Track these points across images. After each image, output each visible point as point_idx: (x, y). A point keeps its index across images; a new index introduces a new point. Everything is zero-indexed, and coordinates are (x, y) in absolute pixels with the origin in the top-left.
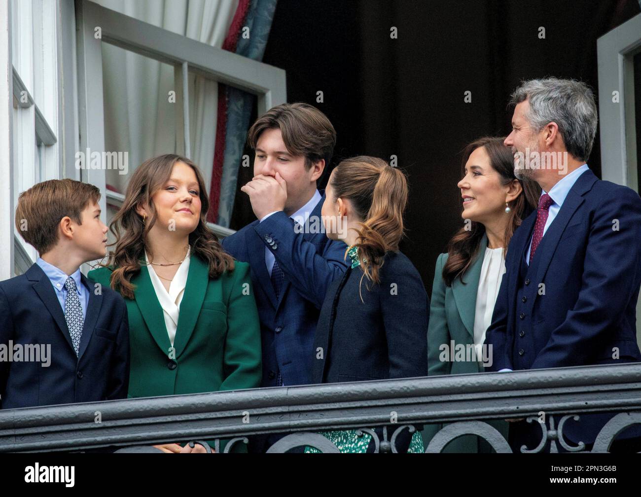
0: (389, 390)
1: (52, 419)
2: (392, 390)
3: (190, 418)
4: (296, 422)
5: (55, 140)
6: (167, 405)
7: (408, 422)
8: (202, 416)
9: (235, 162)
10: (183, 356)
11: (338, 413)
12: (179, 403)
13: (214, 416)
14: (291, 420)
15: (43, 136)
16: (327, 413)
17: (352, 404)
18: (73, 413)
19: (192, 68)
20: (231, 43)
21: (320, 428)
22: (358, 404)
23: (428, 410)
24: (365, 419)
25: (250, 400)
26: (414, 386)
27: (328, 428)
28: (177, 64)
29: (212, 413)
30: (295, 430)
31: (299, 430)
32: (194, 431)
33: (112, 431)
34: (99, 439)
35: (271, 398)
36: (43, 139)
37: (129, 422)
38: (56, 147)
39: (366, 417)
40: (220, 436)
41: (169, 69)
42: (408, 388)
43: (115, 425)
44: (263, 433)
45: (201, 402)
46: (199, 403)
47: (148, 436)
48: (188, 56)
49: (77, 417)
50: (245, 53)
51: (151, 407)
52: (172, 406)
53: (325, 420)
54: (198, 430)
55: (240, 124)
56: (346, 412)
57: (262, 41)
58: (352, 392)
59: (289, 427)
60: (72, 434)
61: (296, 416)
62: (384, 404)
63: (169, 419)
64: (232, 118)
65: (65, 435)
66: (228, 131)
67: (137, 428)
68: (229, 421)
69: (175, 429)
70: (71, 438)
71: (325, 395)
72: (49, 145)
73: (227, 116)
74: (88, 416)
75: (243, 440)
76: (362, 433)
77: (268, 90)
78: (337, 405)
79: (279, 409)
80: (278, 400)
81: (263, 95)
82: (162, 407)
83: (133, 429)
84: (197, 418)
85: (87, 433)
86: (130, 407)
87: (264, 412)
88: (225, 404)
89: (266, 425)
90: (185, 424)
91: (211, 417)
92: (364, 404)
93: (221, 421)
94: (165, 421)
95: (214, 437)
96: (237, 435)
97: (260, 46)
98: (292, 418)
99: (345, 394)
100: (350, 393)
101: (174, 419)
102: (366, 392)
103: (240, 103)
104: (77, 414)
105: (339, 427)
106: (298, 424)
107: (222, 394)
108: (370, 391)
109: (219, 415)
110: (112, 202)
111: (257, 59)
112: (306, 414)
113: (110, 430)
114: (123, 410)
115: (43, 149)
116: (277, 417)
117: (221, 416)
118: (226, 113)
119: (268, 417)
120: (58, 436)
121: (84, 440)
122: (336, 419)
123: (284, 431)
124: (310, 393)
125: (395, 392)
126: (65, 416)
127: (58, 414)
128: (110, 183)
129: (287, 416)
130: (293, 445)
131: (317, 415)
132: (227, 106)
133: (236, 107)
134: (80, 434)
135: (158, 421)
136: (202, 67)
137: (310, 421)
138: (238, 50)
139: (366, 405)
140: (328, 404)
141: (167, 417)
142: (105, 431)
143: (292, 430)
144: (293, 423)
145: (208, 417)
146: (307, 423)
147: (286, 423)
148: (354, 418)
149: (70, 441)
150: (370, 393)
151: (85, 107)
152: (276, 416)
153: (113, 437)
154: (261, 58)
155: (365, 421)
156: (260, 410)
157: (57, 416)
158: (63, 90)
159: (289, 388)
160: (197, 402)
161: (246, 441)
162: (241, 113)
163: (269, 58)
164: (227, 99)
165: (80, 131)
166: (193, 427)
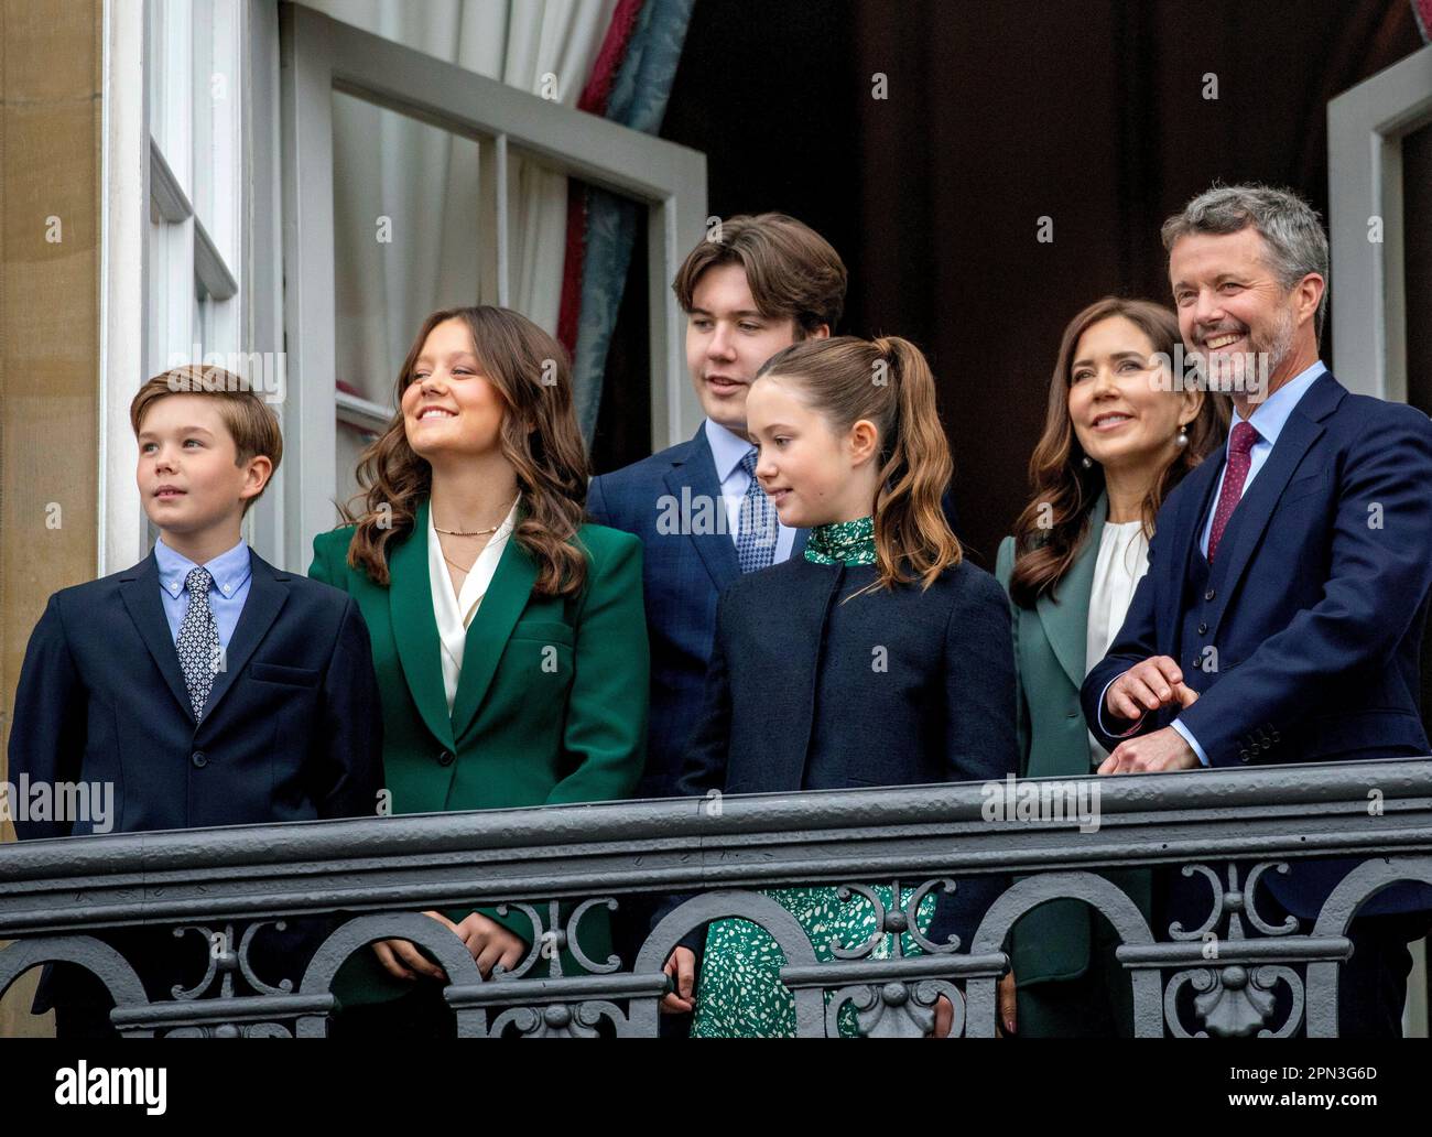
0: (905, 806)
1: (219, 855)
2: (912, 808)
3: (501, 858)
4: (716, 870)
5: (234, 289)
6: (454, 830)
7: (943, 873)
8: (525, 853)
9: (600, 340)
10: (468, 738)
11: (800, 851)
12: (479, 827)
13: (550, 855)
14: (706, 866)
15: (210, 279)
16: (778, 852)
17: (830, 835)
18: (262, 843)
19: (517, 147)
20: (596, 98)
21: (764, 882)
22: (842, 834)
23: (983, 849)
24: (856, 866)
25: (623, 823)
26: (955, 800)
27: (780, 881)
28: (486, 139)
29: (546, 849)
30: (713, 885)
31: (721, 884)
32: (507, 883)
33: (342, 880)
34: (314, 896)
35: (665, 820)
36: (210, 287)
37: (377, 863)
38: (236, 302)
39: (858, 862)
40: (560, 895)
41: (469, 148)
42: (944, 804)
43: (347, 869)
44: (649, 889)
45: (523, 825)
46: (519, 827)
47: (414, 892)
48: (508, 123)
49: (269, 851)
50: (624, 117)
51: (421, 834)
52: (464, 833)
53: (775, 866)
54: (517, 882)
55: (612, 262)
56: (818, 850)
57: (660, 94)
58: (830, 811)
59: (701, 878)
60: (259, 885)
61: (716, 857)
62: (895, 834)
63: (458, 858)
64: (596, 250)
65: (244, 887)
66: (587, 276)
67: (393, 875)
68: (578, 865)
69: (470, 879)
70: (256, 893)
71: (775, 815)
72: (222, 299)
73: (584, 246)
74: (291, 849)
75: (606, 904)
76: (848, 893)
77: (669, 194)
78: (800, 837)
79: (682, 843)
80: (679, 825)
81: (660, 203)
82: (443, 834)
83: (384, 877)
84: (515, 857)
85: (290, 883)
86: (378, 834)
87: (651, 848)
88: (569, 831)
89: (655, 874)
90: (490, 869)
91: (542, 855)
92: (854, 834)
93: (564, 865)
94: (448, 861)
95: (547, 896)
96: (594, 892)
97: (655, 104)
98: (708, 861)
99: (816, 814)
100: (825, 812)
101: (469, 860)
102: (859, 810)
103: (612, 220)
104: (270, 845)
105: (802, 880)
106: (719, 873)
107: (565, 811)
108: (867, 808)
109: (558, 851)
110: (349, 418)
111: (646, 131)
112: (736, 852)
113: (336, 879)
114: (363, 838)
115: (209, 306)
116: (678, 858)
117: (562, 854)
118: (584, 239)
119: (658, 858)
120: (232, 888)
121: (285, 897)
122: (797, 865)
123: (690, 886)
124: (745, 811)
125: (918, 810)
126: (247, 849)
127: (230, 844)
128: (344, 379)
129: (698, 857)
130: (710, 915)
131: (758, 856)
132: (586, 225)
133: (605, 227)
134: (275, 886)
135: (434, 862)
136: (537, 145)
137: (744, 868)
138: (610, 112)
139: (859, 836)
140: (781, 834)
141: (453, 855)
142: (326, 881)
143: (707, 885)
144: (708, 871)
145: (536, 856)
146: (738, 872)
147: (694, 871)
148: (834, 863)
149: (256, 899)
150: (866, 813)
151: (296, 223)
152: (676, 856)
153: (343, 893)
154: (656, 129)
155: (855, 869)
156: (643, 843)
157: (229, 848)
158: (252, 187)
159: (702, 800)
160: (515, 826)
161: (613, 905)
162: (612, 239)
163: (672, 128)
164: (585, 212)
165: (284, 269)
166: (506, 877)
